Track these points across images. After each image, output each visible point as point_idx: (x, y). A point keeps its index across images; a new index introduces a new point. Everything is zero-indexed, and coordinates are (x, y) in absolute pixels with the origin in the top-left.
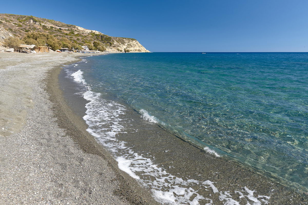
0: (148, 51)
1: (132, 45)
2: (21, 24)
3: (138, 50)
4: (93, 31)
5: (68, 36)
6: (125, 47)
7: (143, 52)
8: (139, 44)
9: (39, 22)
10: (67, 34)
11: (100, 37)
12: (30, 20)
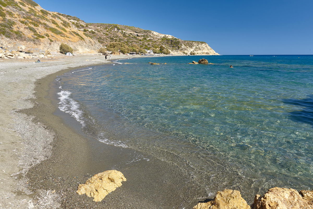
0: (217, 54)
1: (201, 48)
2: (108, 33)
3: (206, 53)
4: (166, 35)
5: (141, 42)
6: (192, 50)
7: (211, 54)
8: (208, 47)
9: (122, 30)
10: (140, 40)
11: (170, 41)
12: (115, 28)
